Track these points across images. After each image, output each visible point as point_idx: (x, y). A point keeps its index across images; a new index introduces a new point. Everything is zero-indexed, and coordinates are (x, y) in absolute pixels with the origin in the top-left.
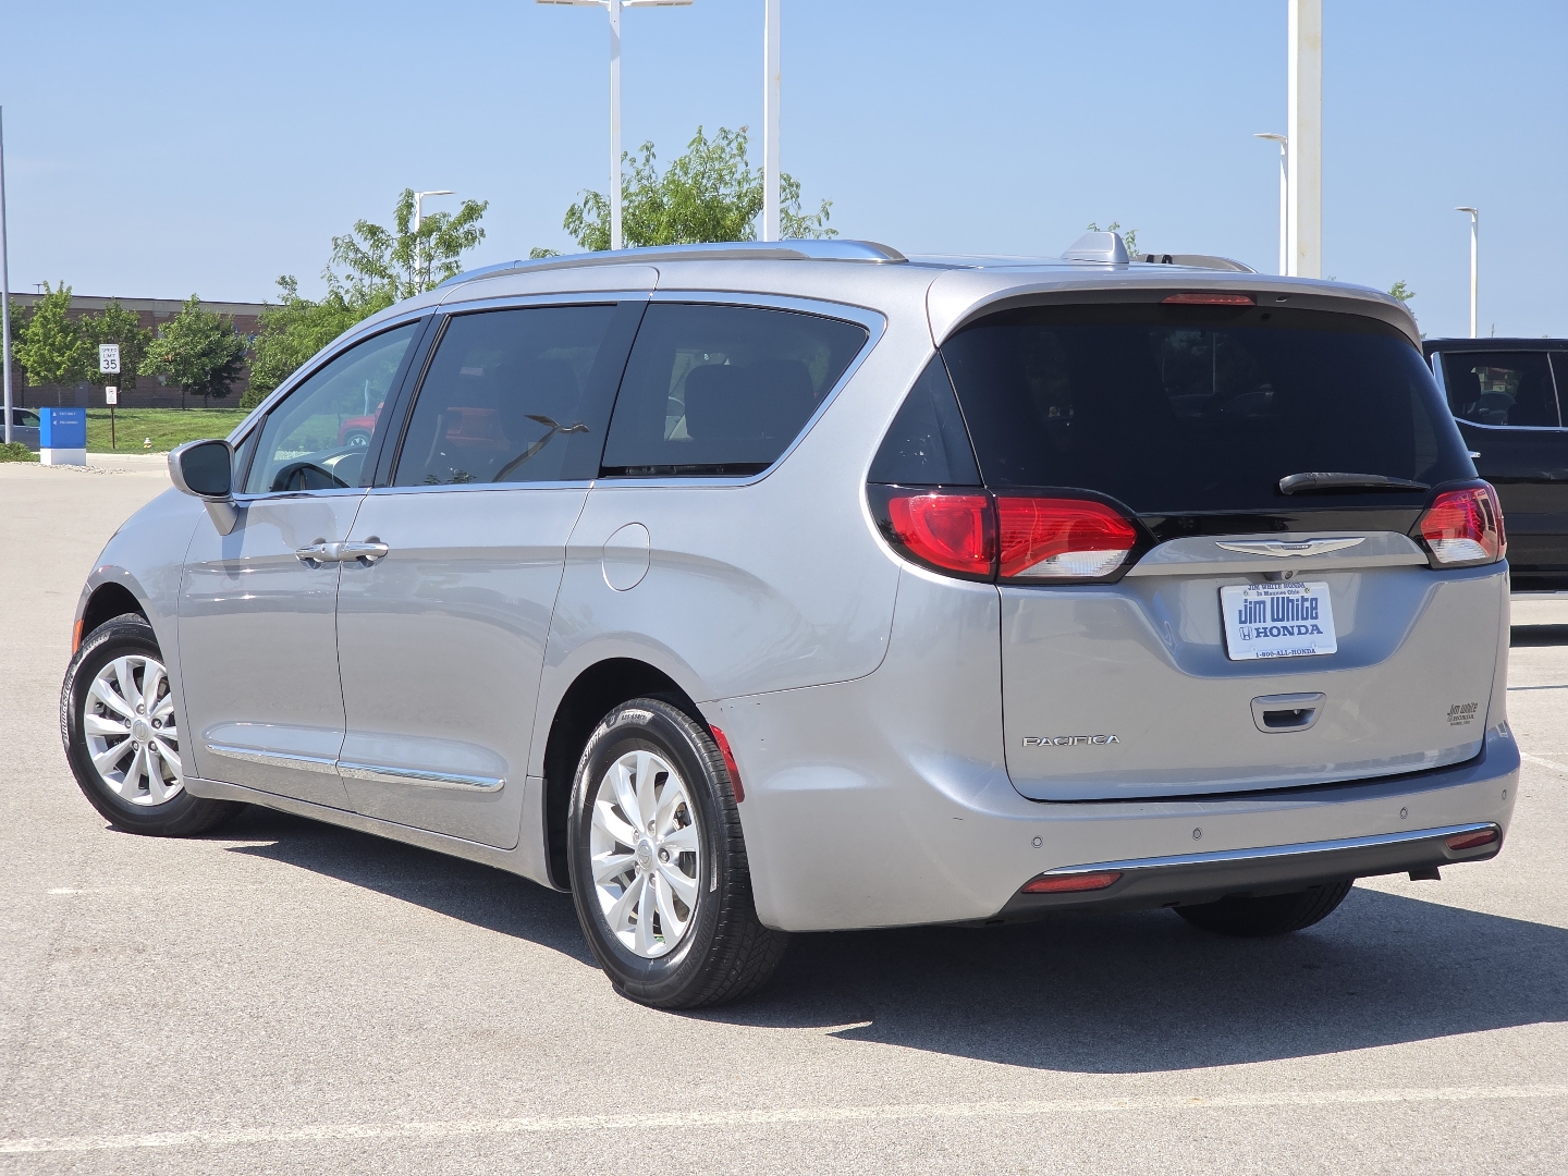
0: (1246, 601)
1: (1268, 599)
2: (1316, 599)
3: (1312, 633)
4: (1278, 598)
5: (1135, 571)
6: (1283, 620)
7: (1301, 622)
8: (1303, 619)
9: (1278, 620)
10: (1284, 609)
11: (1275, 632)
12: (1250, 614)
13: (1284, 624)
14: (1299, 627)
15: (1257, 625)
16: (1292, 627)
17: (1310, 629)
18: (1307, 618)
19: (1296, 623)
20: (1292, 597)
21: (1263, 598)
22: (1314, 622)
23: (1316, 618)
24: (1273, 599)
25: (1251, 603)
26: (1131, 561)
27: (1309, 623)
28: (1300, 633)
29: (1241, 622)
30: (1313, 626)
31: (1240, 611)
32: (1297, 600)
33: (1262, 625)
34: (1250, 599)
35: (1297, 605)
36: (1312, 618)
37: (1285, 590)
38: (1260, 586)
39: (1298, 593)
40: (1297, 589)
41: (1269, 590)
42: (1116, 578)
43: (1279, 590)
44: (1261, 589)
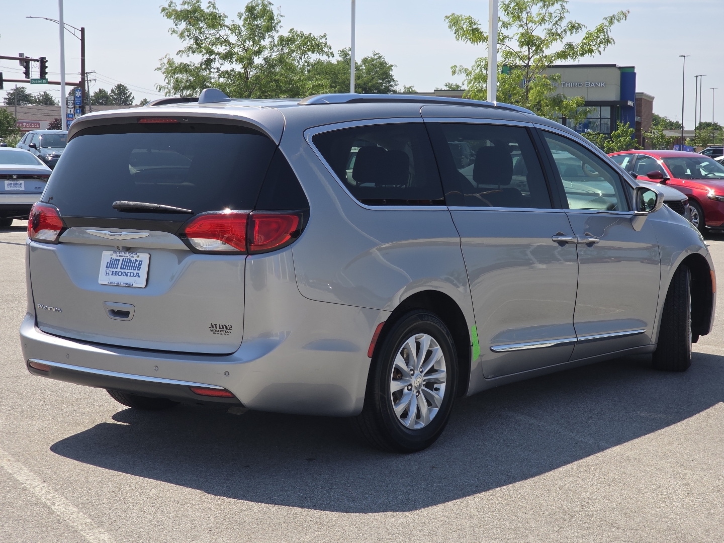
0: (111, 258)
1: (121, 259)
2: (142, 262)
3: (135, 277)
4: (126, 259)
5: (61, 239)
6: (125, 269)
7: (132, 271)
8: (134, 269)
9: (123, 268)
10: (127, 264)
11: (120, 274)
12: (112, 264)
13: (125, 271)
14: (131, 273)
16: (128, 273)
17: (135, 274)
18: (135, 270)
19: (130, 271)
20: (131, 259)
21: (119, 258)
22: (138, 272)
23: (139, 270)
24: (123, 259)
25: (113, 259)
26: (60, 235)
27: (136, 272)
28: (130, 276)
29: (107, 267)
31: (108, 263)
32: (133, 261)
33: (116, 270)
35: (133, 263)
37: (128, 255)
38: (118, 253)
39: (133, 257)
40: (133, 256)
41: (121, 255)
42: (57, 242)
43: (126, 255)
44: (118, 254)
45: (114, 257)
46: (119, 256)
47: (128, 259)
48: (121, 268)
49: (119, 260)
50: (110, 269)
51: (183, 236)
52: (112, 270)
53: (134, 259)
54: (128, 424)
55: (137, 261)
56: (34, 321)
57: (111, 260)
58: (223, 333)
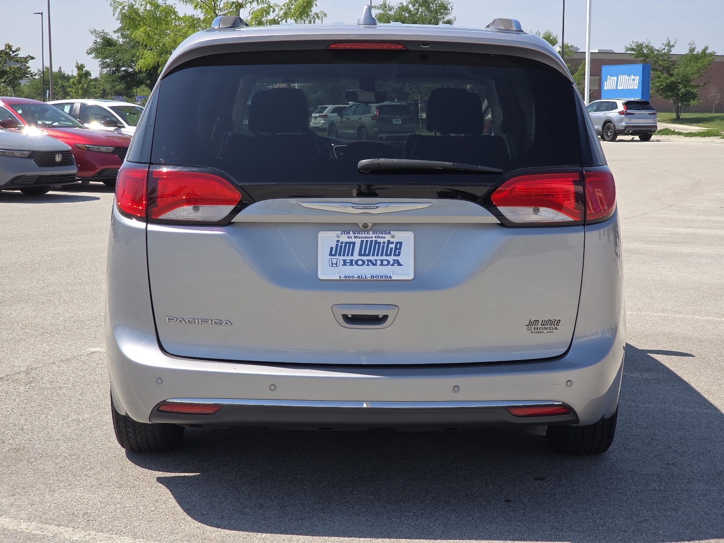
0: (338, 241)
1: (358, 242)
2: (401, 243)
3: (393, 265)
4: (367, 241)
5: (237, 218)
6: (369, 255)
7: (384, 258)
8: (386, 255)
9: (365, 255)
10: (369, 249)
11: (360, 263)
12: (339, 250)
13: (370, 258)
14: (382, 261)
15: (345, 258)
16: (376, 260)
17: (391, 262)
18: (390, 255)
19: (380, 258)
20: (379, 240)
21: (353, 240)
22: (396, 258)
23: (399, 255)
24: (362, 242)
25: (342, 243)
26: (235, 212)
27: (391, 258)
28: (382, 264)
29: (331, 254)
30: (394, 260)
31: (332, 248)
32: (384, 243)
33: (350, 258)
34: (341, 240)
35: (383, 247)
36: (395, 255)
37: (374, 235)
38: (351, 232)
39: (384, 238)
40: (384, 235)
41: (359, 235)
42: (226, 222)
43: (368, 236)
44: (351, 234)
45: (344, 238)
46: (355, 237)
47: (371, 241)
48: (360, 254)
49: (354, 243)
50: (337, 257)
51: (487, 203)
52: (342, 258)
53: (386, 240)
54: (198, 474)
55: (393, 243)
56: (157, 345)
57: (337, 245)
58: (545, 331)
